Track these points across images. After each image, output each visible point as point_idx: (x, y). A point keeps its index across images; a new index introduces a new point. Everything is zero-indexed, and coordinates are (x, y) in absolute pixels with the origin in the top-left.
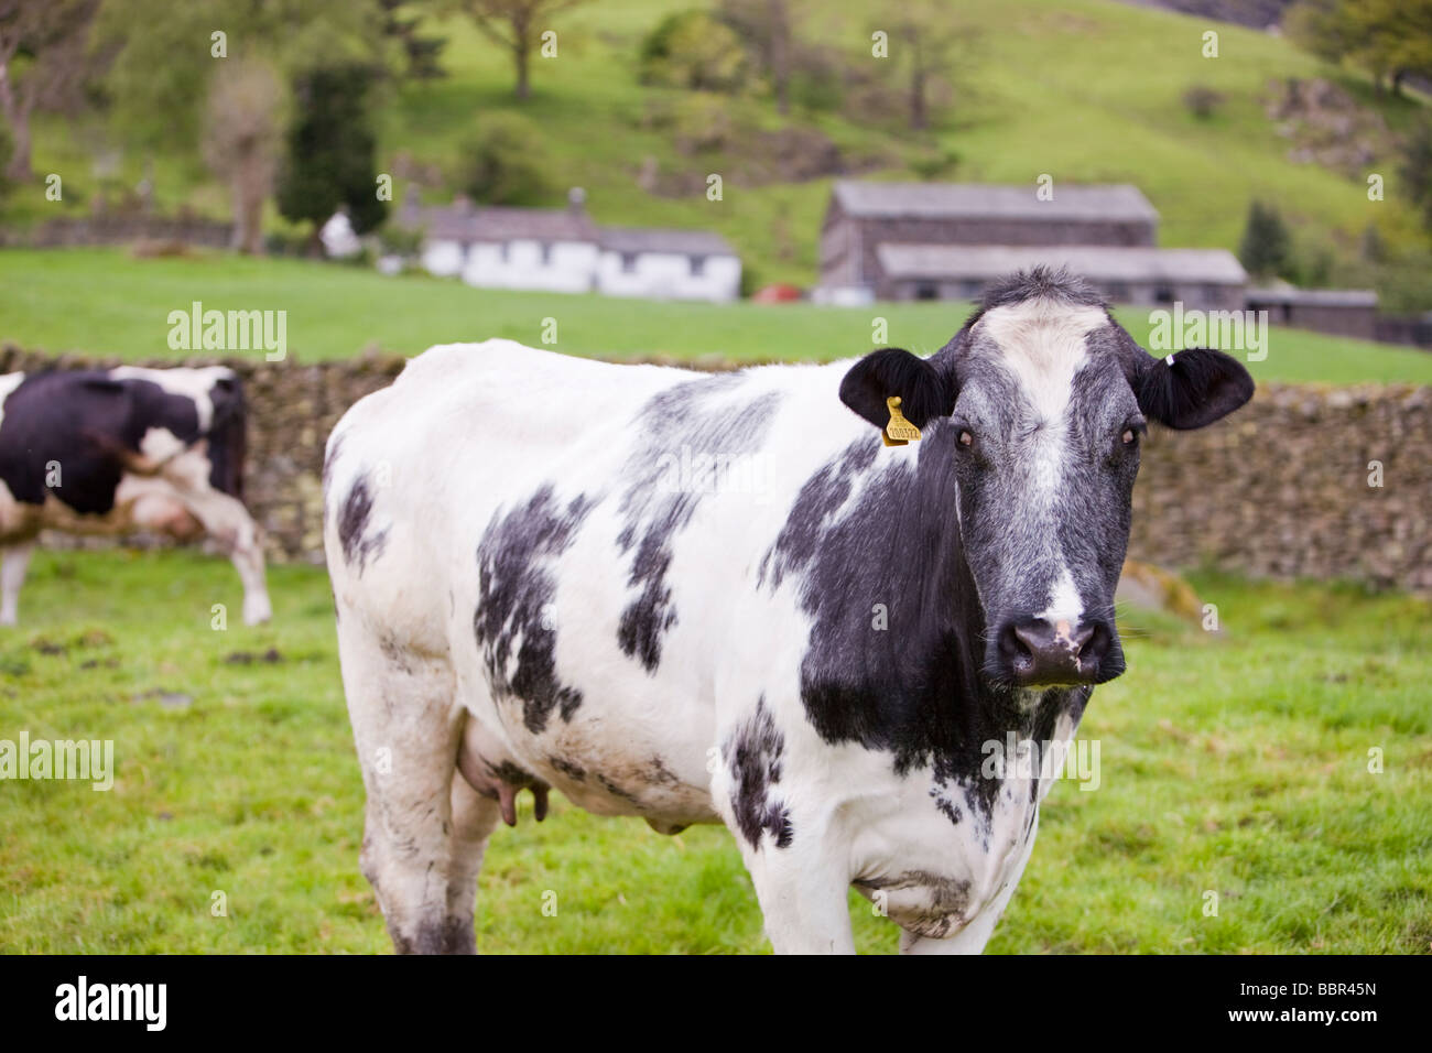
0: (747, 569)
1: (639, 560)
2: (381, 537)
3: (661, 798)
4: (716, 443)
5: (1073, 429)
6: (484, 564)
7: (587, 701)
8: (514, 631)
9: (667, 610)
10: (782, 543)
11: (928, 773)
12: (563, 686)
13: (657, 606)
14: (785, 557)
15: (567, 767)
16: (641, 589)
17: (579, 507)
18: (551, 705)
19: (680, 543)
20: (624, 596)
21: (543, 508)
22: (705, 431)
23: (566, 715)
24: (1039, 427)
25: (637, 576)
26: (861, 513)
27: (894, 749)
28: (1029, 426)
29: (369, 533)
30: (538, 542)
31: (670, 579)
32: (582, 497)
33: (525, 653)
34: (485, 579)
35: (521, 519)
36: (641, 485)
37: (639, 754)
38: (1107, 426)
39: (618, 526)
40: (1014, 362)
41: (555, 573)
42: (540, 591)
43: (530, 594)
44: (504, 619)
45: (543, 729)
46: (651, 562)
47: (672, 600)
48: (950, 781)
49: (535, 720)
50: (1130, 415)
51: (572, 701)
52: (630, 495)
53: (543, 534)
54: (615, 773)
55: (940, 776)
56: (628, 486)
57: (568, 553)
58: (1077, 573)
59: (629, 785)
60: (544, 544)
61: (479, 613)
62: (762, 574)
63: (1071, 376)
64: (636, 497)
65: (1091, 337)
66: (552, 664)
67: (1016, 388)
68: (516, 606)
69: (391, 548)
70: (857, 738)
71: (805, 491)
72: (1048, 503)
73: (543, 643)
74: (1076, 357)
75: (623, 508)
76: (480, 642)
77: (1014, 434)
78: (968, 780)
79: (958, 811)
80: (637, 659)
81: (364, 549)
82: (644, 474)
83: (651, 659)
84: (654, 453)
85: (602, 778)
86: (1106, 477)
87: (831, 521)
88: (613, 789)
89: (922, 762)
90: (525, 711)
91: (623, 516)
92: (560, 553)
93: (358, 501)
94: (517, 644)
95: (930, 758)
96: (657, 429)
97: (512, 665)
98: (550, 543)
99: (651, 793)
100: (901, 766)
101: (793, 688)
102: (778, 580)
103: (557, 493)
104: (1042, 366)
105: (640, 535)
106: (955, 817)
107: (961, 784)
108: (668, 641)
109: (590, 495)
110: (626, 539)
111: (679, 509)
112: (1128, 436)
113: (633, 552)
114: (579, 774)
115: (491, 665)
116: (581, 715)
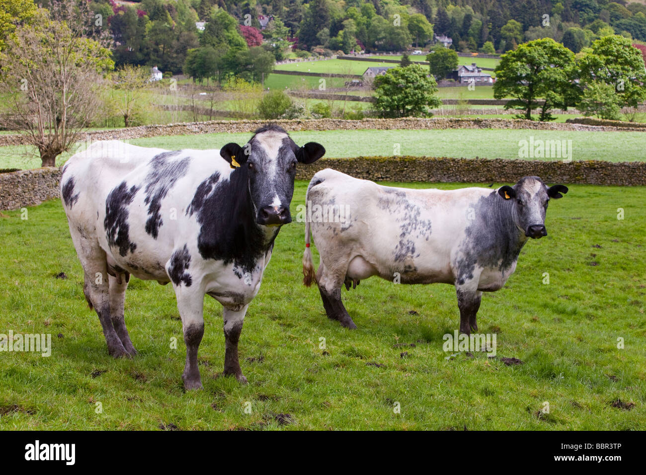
0: (183, 210)
1: (151, 207)
2: (77, 196)
3: (160, 274)
4: (172, 172)
5: (279, 162)
6: (107, 205)
7: (138, 246)
8: (117, 227)
9: (159, 220)
10: (193, 203)
11: (233, 264)
12: (131, 242)
13: (157, 220)
14: (194, 207)
15: (132, 266)
16: (151, 215)
17: (134, 190)
18: (128, 248)
19: (163, 202)
20: (146, 217)
21: (123, 190)
22: (169, 169)
23: (132, 251)
24: (270, 161)
25: (151, 211)
26: (215, 195)
27: (224, 259)
28: (267, 161)
29: (73, 195)
30: (122, 200)
31: (160, 212)
32: (134, 186)
33: (120, 233)
34: (107, 209)
35: (117, 192)
36: (151, 184)
37: (153, 261)
38: (288, 161)
39: (145, 196)
40: (264, 146)
41: (128, 210)
42: (125, 214)
43: (121, 216)
44: (113, 222)
45: (126, 255)
46: (155, 207)
47: (161, 218)
48: (239, 267)
49: (123, 253)
50: (294, 159)
51: (134, 247)
52: (148, 187)
53: (124, 198)
54: (147, 267)
55: (236, 266)
56: (147, 184)
57: (131, 204)
58: (279, 196)
59: (151, 270)
60: (124, 201)
61: (106, 220)
62: (187, 211)
63: (278, 149)
64: (150, 188)
65: (284, 140)
66: (128, 236)
67: (264, 152)
68: (117, 219)
69: (79, 200)
70: (213, 258)
71: (199, 188)
72: (272, 179)
73: (125, 230)
74: (280, 144)
75: (146, 191)
76: (106, 229)
77: (264, 163)
78: (244, 266)
79: (241, 275)
80: (151, 235)
81: (72, 200)
82: (152, 181)
83: (155, 235)
84: (155, 174)
85: (143, 269)
86: (287, 175)
87: (207, 197)
88: (147, 272)
89: (231, 262)
90: (120, 250)
91: (146, 193)
92: (129, 204)
93: (70, 186)
94: (118, 230)
95: (234, 261)
96: (155, 167)
97: (116, 236)
98: (126, 200)
99: (157, 272)
100: (226, 264)
101: (196, 243)
102: (192, 213)
103: (127, 185)
104: (270, 147)
105: (151, 199)
106: (240, 277)
107: (242, 267)
108: (160, 230)
109: (137, 186)
110: (147, 200)
111: (162, 193)
112: (293, 164)
113: (149, 204)
114: (136, 268)
115: (109, 235)
116: (137, 251)
